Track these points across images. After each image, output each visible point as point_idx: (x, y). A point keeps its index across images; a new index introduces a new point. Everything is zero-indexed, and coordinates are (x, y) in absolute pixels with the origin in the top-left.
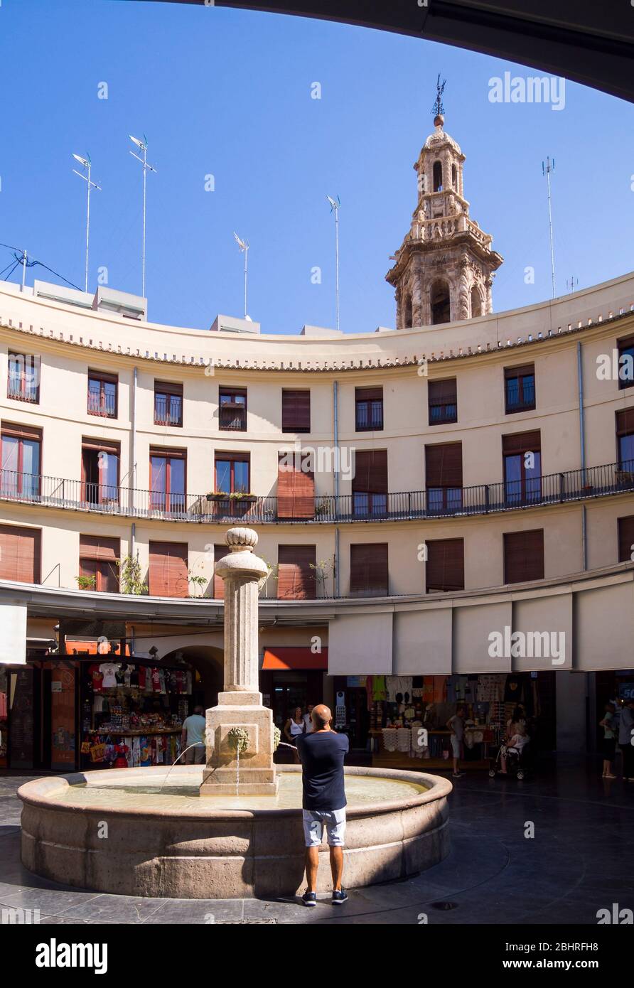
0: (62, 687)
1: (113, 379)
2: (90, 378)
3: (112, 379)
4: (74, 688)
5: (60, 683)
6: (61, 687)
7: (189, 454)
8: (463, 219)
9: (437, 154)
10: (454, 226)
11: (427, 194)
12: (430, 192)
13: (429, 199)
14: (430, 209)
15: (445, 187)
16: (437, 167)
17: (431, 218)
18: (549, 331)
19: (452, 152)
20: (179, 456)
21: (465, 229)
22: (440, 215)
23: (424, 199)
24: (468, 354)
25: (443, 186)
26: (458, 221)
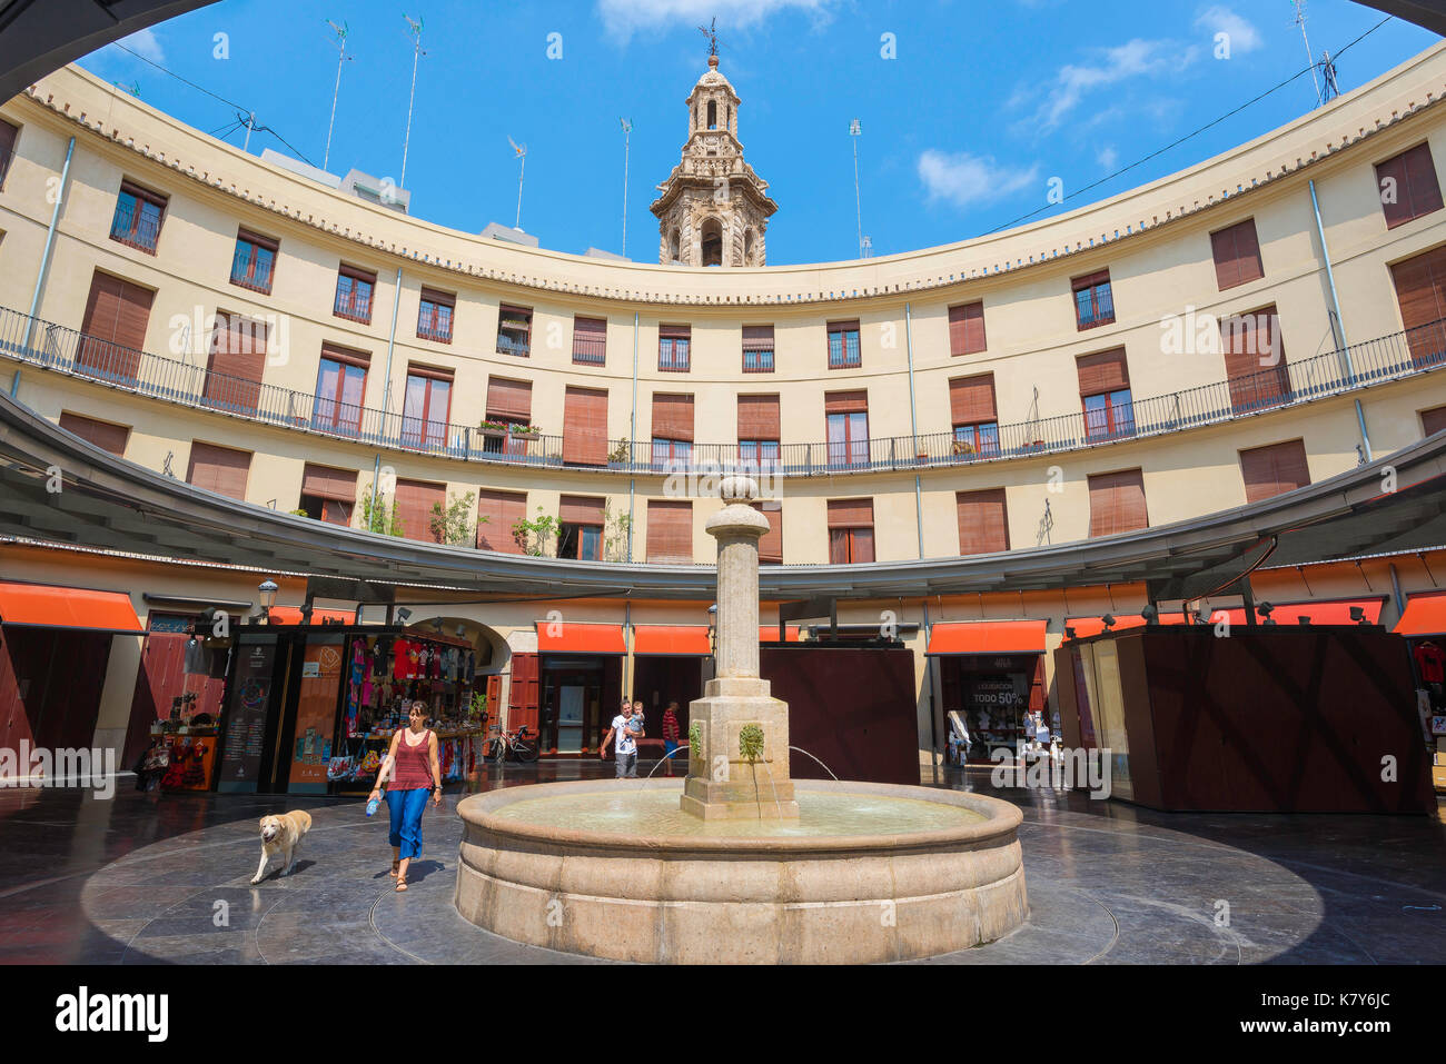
0: (320, 669)
1: (370, 277)
2: (341, 273)
3: (369, 279)
4: (339, 672)
5: (318, 664)
6: (317, 671)
7: (457, 377)
8: (739, 161)
9: (712, 93)
10: (728, 167)
11: (701, 130)
12: (703, 128)
13: (702, 135)
14: (702, 146)
15: (720, 126)
16: (712, 106)
17: (704, 154)
18: (876, 289)
19: (729, 93)
20: (445, 376)
21: (741, 172)
22: (714, 153)
23: (697, 134)
24: (789, 301)
25: (718, 126)
26: (733, 162)
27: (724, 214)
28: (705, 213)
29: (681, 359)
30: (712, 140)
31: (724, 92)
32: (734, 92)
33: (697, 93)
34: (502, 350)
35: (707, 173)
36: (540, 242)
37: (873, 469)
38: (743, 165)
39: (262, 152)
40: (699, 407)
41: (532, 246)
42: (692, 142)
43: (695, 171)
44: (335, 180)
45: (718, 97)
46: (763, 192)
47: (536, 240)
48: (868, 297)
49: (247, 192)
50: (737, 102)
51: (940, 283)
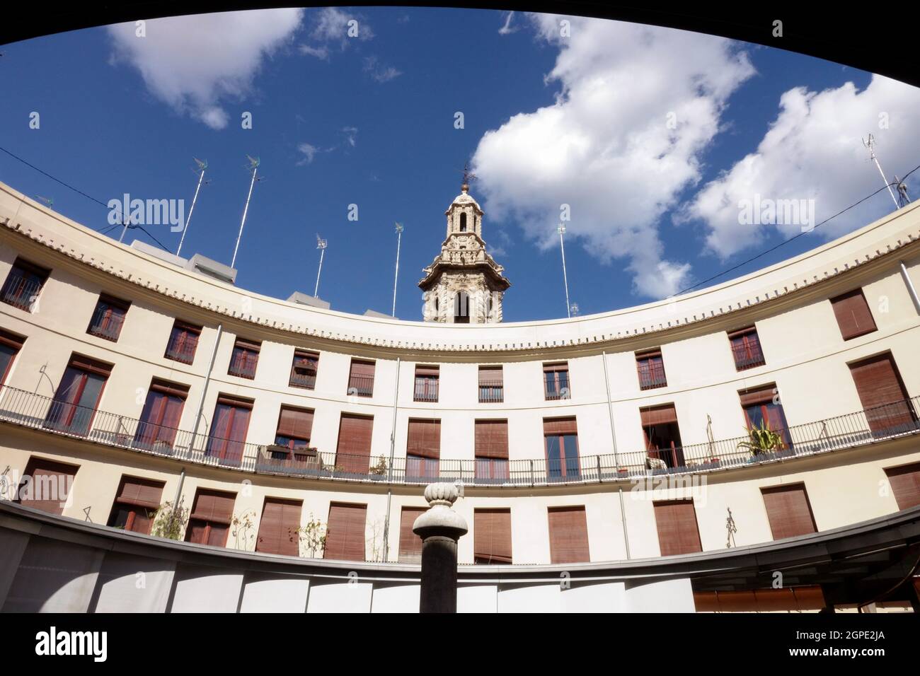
1: (196, 329)
2: (174, 327)
7: (255, 405)
8: (482, 252)
9: (463, 208)
10: (474, 257)
11: (455, 232)
12: (457, 231)
13: (457, 235)
14: (457, 242)
15: (469, 229)
16: (463, 216)
17: (457, 248)
18: (579, 340)
19: (475, 208)
20: (245, 405)
21: (483, 260)
22: (465, 247)
23: (452, 235)
24: (514, 349)
25: (467, 229)
26: (478, 253)
27: (471, 288)
28: (458, 287)
29: (432, 392)
30: (463, 238)
31: (472, 207)
32: (479, 207)
33: (453, 209)
34: (292, 384)
35: (459, 261)
36: (331, 306)
37: (583, 481)
38: (485, 255)
39: (132, 242)
40: (444, 427)
41: (325, 308)
42: (449, 239)
43: (451, 259)
44: (183, 261)
45: (468, 211)
46: (500, 273)
47: (328, 304)
48: (574, 346)
49: (112, 268)
50: (481, 214)
51: (627, 336)
